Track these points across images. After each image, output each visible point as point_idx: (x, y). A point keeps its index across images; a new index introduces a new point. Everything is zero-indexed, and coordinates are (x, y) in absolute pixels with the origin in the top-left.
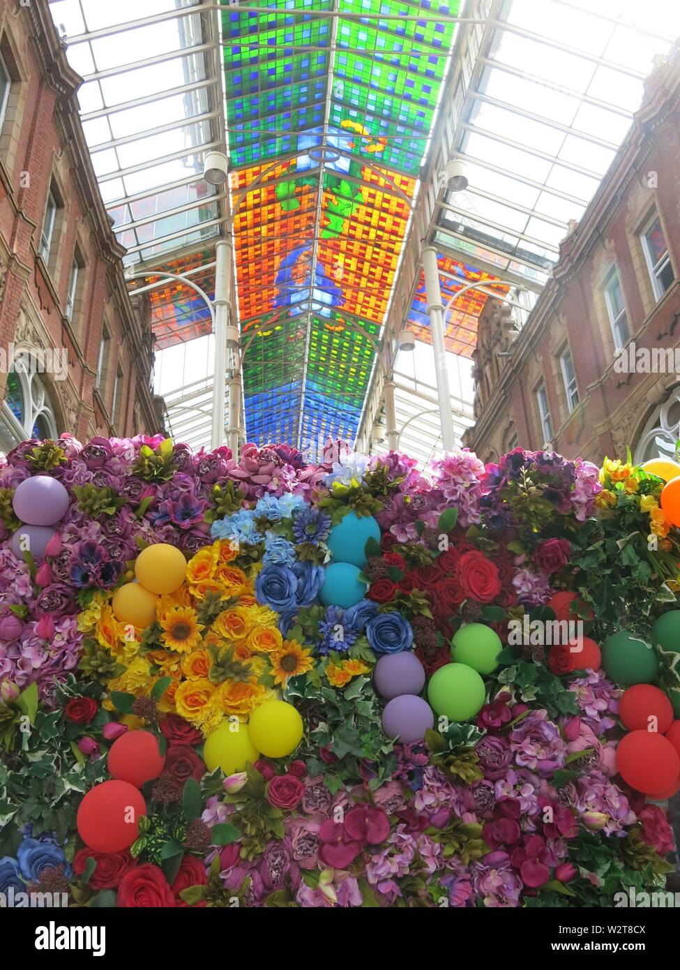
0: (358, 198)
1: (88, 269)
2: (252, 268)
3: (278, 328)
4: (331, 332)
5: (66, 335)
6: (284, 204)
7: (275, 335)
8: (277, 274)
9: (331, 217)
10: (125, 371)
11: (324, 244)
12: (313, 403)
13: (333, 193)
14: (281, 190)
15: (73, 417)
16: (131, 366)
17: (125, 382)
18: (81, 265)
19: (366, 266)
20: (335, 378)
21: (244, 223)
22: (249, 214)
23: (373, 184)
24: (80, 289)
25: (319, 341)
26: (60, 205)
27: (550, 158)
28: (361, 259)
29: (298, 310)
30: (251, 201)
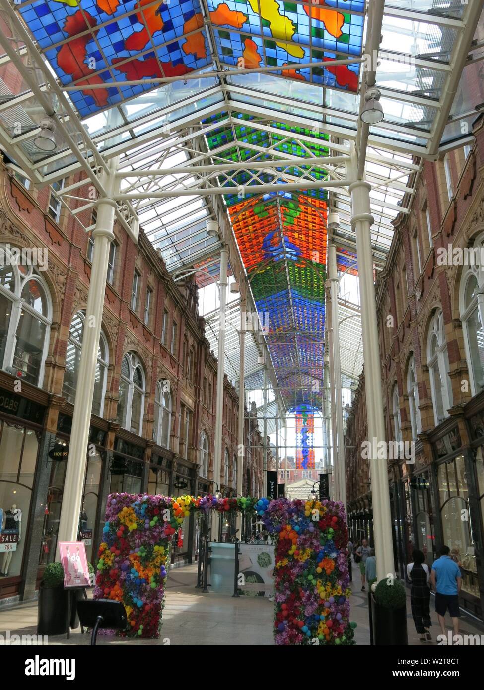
0: (299, 209)
1: (154, 292)
2: (247, 244)
3: (268, 268)
4: (299, 267)
5: (145, 331)
6: (259, 215)
7: (266, 271)
8: (262, 245)
9: (287, 217)
10: (178, 322)
11: (286, 230)
12: (297, 300)
13: (286, 207)
14: (257, 210)
15: (151, 363)
16: (181, 317)
17: (178, 327)
18: (151, 292)
19: (311, 239)
20: (306, 289)
21: (239, 227)
22: (241, 223)
23: (305, 203)
24: (151, 303)
25: (294, 271)
26: (139, 275)
27: (378, 213)
28: (307, 235)
29: (278, 258)
30: (240, 217)
